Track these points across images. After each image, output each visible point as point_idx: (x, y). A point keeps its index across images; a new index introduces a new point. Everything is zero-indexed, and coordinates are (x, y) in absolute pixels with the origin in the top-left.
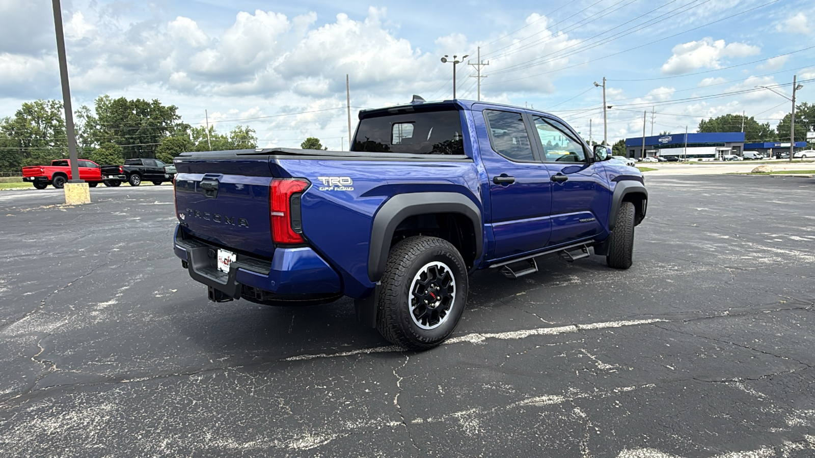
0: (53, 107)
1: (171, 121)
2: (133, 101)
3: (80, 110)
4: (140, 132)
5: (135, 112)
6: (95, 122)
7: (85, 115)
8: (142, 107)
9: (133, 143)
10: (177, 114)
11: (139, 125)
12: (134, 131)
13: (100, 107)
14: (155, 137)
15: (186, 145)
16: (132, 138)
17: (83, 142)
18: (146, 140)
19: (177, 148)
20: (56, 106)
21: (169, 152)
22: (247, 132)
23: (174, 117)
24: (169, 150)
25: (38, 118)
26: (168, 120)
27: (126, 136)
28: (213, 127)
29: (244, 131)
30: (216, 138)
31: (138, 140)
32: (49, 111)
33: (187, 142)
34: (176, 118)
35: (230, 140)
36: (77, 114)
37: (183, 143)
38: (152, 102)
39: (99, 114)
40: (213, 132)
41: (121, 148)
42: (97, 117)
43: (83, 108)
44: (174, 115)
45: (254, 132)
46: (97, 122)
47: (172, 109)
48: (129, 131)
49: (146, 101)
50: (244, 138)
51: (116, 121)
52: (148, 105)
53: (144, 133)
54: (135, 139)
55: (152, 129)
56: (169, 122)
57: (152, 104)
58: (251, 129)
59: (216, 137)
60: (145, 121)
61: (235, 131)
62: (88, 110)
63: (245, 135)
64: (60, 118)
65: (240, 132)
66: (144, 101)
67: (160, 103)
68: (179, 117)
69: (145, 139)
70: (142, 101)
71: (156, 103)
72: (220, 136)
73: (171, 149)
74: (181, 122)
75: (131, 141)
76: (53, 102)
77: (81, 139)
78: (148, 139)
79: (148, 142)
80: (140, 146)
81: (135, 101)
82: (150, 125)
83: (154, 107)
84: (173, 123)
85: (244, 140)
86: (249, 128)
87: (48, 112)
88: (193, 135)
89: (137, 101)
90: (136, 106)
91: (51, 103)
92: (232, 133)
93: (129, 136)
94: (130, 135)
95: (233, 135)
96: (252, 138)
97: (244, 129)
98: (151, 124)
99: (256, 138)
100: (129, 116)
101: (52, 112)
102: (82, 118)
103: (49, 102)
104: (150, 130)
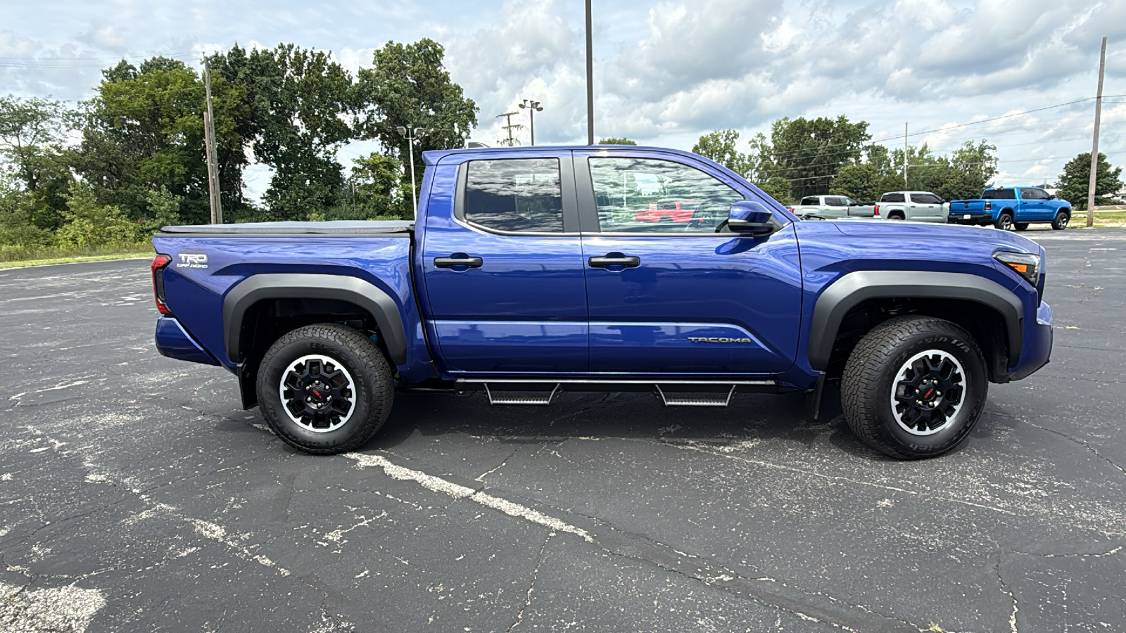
0: (727, 138)
1: (858, 144)
2: (813, 121)
3: (755, 139)
4: (815, 162)
5: (813, 135)
6: (770, 152)
7: (759, 144)
8: (822, 128)
9: (807, 176)
10: (866, 132)
11: (815, 152)
12: (809, 160)
13: (777, 133)
14: (834, 166)
15: (870, 175)
16: (805, 170)
17: (758, 176)
18: (822, 171)
19: (856, 181)
20: (730, 137)
21: (847, 186)
22: (982, 150)
23: (863, 138)
24: (847, 184)
25: (712, 152)
26: (855, 142)
27: (799, 168)
28: (926, 146)
29: (977, 150)
30: (930, 163)
31: (813, 172)
32: (724, 143)
33: (872, 172)
34: (865, 139)
35: (952, 164)
36: (752, 143)
37: (866, 172)
38: (837, 120)
39: (774, 142)
40: (926, 153)
41: (789, 184)
42: (772, 145)
43: (759, 136)
44: (863, 135)
45: (995, 148)
46: (771, 152)
47: (862, 126)
48: (803, 160)
49: (829, 119)
50: (975, 159)
51: (790, 148)
52: (830, 123)
53: (820, 162)
54: (809, 170)
55: (831, 156)
56: (855, 145)
57: (837, 122)
58: (990, 145)
59: (930, 161)
60: (823, 147)
61: (961, 150)
62: (763, 138)
63: (978, 155)
64: (733, 150)
65: (970, 151)
66: (826, 119)
67: (848, 120)
68: (870, 137)
69: (820, 170)
70: (823, 119)
71: (842, 120)
72: (936, 159)
73: (850, 182)
74: (871, 144)
75: (804, 173)
76: (728, 132)
77: (757, 174)
78: (824, 170)
79: (824, 174)
80: (814, 179)
81: (815, 121)
82: (829, 151)
83: (839, 126)
84: (861, 146)
85: (974, 164)
86: (985, 144)
87: (721, 144)
88: (895, 160)
89: (817, 121)
90: (816, 126)
91: (726, 133)
92: (956, 153)
93: (802, 167)
94: (803, 165)
95: (957, 156)
96: (990, 158)
97: (976, 146)
98: (832, 151)
99: (997, 159)
100: (805, 142)
101: (726, 144)
102: (756, 148)
103: (724, 132)
104: (828, 157)
